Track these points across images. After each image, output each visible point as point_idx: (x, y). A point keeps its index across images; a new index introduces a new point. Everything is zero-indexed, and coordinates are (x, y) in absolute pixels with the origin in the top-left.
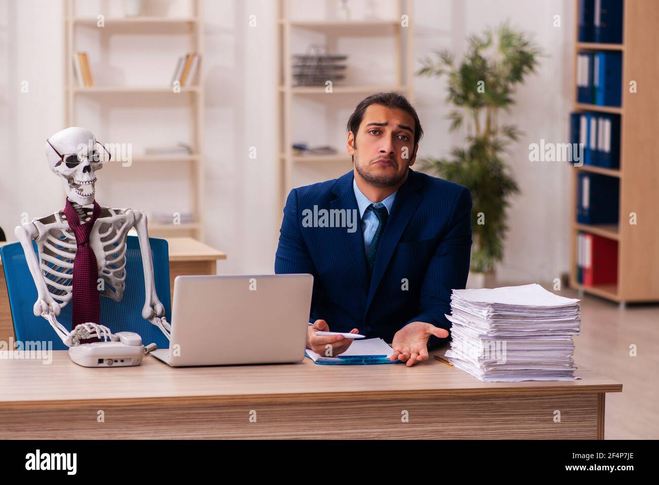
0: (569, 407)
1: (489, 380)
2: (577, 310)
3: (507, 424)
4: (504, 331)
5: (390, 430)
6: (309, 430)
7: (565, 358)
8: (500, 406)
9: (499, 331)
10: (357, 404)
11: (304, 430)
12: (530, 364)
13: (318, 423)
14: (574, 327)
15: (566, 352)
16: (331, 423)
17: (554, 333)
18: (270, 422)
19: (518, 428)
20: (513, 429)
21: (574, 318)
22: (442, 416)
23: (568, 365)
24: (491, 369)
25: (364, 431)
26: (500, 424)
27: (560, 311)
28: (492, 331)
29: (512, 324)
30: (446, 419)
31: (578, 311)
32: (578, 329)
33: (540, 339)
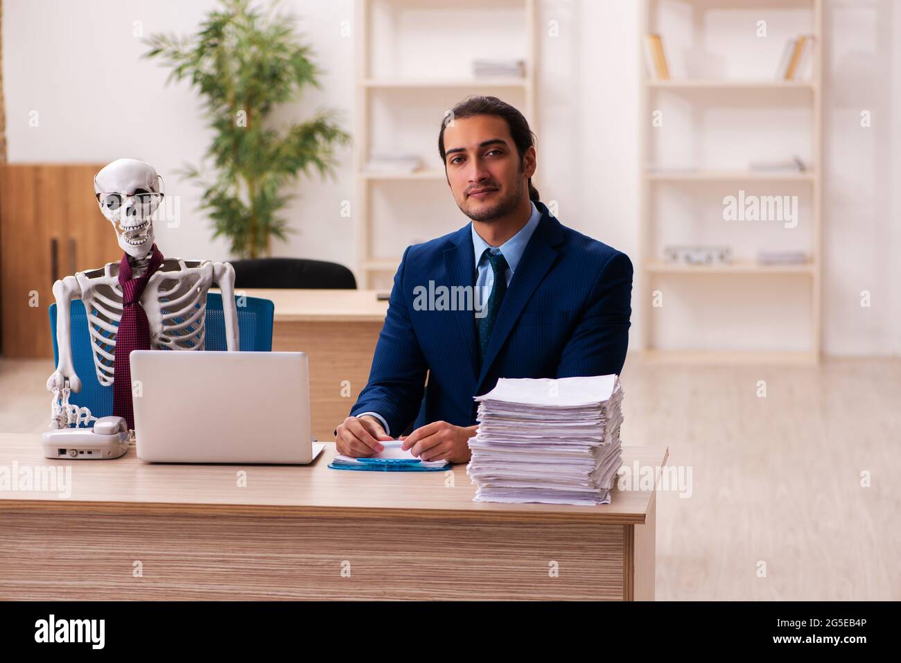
0: (584, 540)
1: (483, 499)
2: (600, 412)
3: (499, 558)
4: (500, 437)
6: (239, 550)
7: (582, 476)
8: (489, 534)
10: (302, 522)
11: (233, 551)
12: (537, 481)
13: (250, 543)
14: (596, 435)
15: (584, 467)
16: (268, 544)
17: (567, 442)
18: (190, 537)
19: (514, 564)
20: (508, 564)
21: (594, 423)
22: (412, 543)
23: (586, 485)
24: (485, 485)
25: (311, 556)
26: (490, 557)
27: (577, 413)
29: (511, 428)
30: (417, 547)
31: (602, 413)
32: (600, 438)
33: (548, 449)
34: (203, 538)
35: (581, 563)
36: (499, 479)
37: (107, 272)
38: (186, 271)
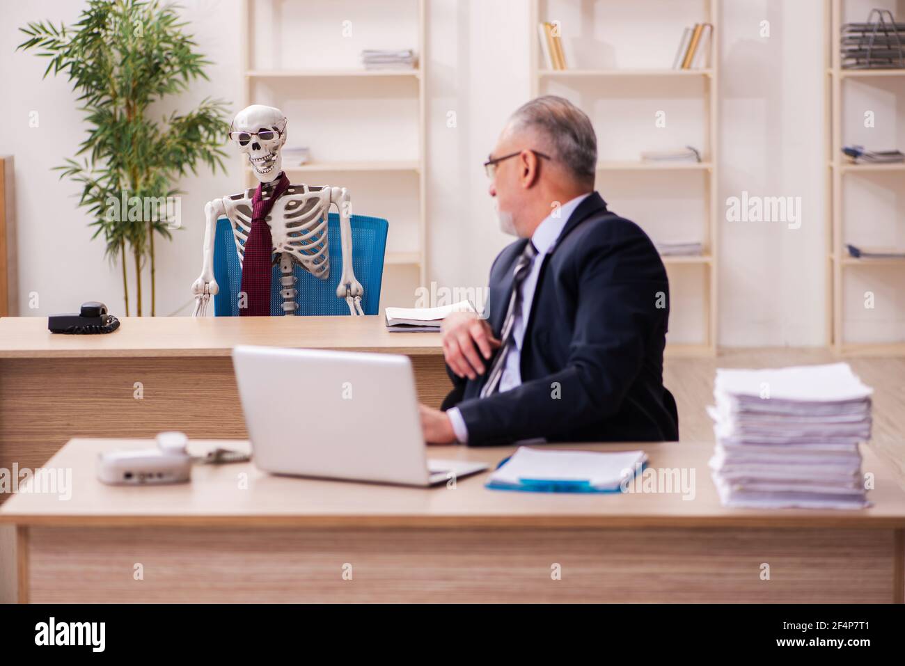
0: (850, 546)
4: (754, 434)
7: (846, 476)
8: (745, 542)
9: (747, 433)
11: (458, 566)
12: (795, 482)
14: (863, 430)
17: (831, 438)
22: (658, 553)
23: (850, 486)
24: (736, 487)
28: (735, 434)
30: (665, 558)
31: (867, 407)
32: (867, 434)
33: (808, 447)
36: (753, 481)
37: (246, 196)
38: (308, 194)
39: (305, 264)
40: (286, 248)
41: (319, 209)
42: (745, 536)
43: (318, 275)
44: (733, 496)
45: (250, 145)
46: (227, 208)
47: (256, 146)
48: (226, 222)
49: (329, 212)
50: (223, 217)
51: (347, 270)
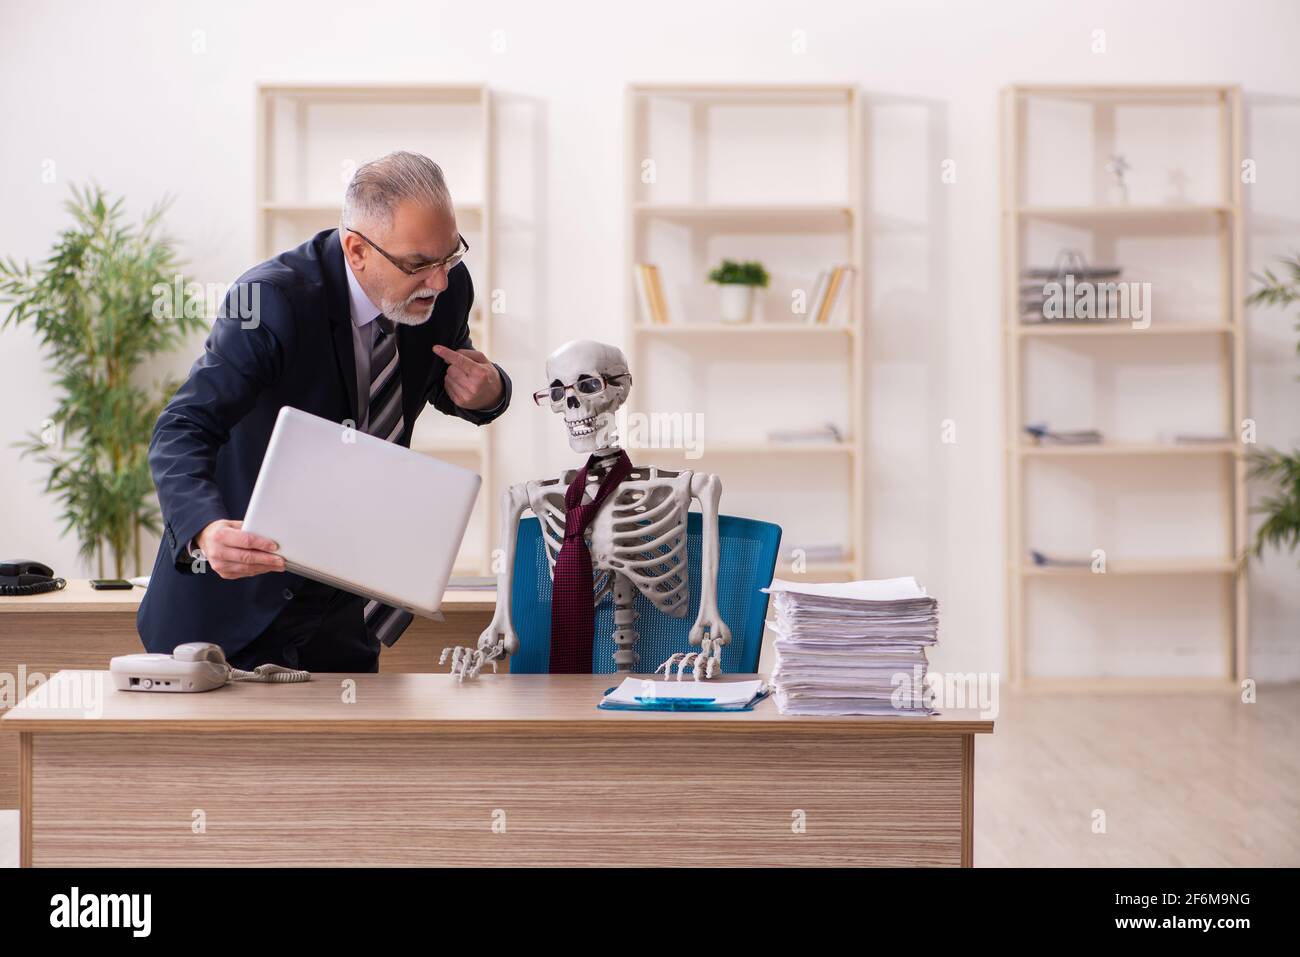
0: (914, 756)
1: (792, 712)
2: (931, 606)
3: (815, 780)
4: (813, 637)
5: (629, 783)
8: (804, 752)
9: (804, 636)
10: (577, 742)
11: (496, 779)
12: (857, 689)
13: (516, 769)
14: (927, 632)
16: (537, 770)
17: (894, 641)
18: (443, 764)
19: (833, 787)
20: (826, 788)
21: (925, 619)
22: (712, 764)
25: (589, 783)
27: (905, 608)
28: (793, 636)
29: (826, 626)
30: (718, 770)
32: (932, 637)
33: (870, 650)
34: (459, 765)
35: (913, 783)
36: (811, 688)
37: (562, 481)
38: (655, 481)
39: (642, 589)
40: (612, 563)
41: (672, 504)
42: (802, 746)
43: (664, 609)
44: (790, 706)
45: (564, 402)
46: (533, 499)
47: (573, 402)
48: (534, 523)
49: (689, 511)
50: (528, 514)
51: (707, 602)
